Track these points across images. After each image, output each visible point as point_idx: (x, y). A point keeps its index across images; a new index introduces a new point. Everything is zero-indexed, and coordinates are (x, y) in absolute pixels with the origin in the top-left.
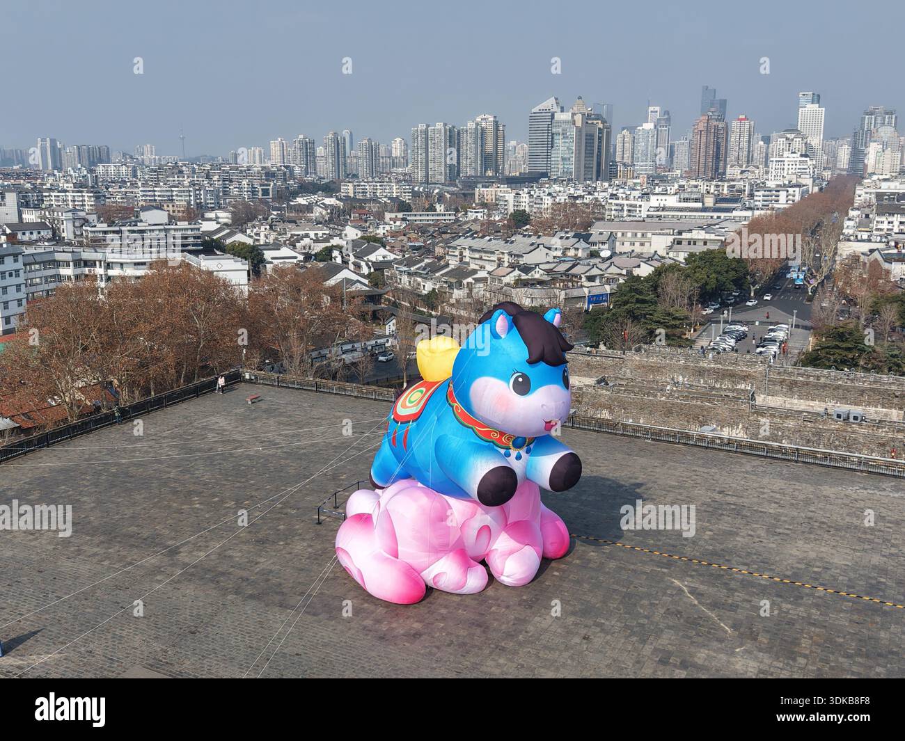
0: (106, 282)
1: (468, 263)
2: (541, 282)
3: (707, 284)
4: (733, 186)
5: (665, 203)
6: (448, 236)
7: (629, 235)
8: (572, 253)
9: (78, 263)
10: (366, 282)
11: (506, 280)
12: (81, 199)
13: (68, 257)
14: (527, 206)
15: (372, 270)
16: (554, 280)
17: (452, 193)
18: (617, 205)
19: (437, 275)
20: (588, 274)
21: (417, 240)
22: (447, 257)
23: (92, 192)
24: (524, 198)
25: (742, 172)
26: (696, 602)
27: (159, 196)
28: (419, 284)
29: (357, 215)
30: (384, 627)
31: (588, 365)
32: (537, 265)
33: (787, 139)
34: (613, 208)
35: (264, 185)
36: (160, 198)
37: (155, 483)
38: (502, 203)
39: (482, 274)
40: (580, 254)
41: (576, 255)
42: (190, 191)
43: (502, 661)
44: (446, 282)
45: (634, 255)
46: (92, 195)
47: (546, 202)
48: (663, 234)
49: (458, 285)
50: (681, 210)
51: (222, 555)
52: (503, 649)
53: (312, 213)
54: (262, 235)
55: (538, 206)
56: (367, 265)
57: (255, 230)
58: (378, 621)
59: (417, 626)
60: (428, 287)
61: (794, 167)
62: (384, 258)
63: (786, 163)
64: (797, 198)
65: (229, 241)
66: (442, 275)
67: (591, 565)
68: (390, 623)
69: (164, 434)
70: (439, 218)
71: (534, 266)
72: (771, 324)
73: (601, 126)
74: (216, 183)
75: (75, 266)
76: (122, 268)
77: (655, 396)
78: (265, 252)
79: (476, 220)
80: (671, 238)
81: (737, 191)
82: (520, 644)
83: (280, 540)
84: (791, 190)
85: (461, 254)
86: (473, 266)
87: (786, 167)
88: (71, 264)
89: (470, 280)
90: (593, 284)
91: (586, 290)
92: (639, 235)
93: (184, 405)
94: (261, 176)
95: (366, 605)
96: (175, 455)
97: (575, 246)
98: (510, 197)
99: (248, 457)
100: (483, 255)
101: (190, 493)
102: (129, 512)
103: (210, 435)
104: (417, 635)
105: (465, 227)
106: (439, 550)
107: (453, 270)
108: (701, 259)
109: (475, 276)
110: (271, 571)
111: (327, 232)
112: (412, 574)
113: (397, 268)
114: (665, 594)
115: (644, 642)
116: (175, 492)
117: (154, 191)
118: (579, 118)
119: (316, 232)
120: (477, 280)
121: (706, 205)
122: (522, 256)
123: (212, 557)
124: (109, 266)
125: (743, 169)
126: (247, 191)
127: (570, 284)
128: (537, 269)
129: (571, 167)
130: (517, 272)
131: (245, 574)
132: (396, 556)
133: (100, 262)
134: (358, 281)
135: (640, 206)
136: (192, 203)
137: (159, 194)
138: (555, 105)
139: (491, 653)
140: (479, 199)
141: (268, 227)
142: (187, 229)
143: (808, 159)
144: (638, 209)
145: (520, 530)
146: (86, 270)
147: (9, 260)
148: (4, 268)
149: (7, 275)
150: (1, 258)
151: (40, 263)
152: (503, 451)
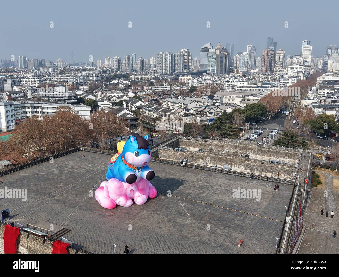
0: (42, 114)
1: (170, 107)
2: (193, 115)
3: (251, 115)
4: (272, 77)
5: (243, 85)
6: (166, 96)
7: (228, 97)
8: (206, 104)
9: (33, 107)
10: (132, 114)
11: (180, 114)
12: (34, 81)
13: (29, 105)
14: (196, 84)
15: (136, 109)
16: (197, 114)
17: (171, 79)
18: (228, 84)
19: (158, 111)
20: (209, 112)
21: (154, 97)
22: (163, 105)
23: (38, 79)
24: (195, 81)
25: (279, 71)
26: (184, 209)
27: (63, 80)
28: (152, 115)
29: (134, 87)
30: (104, 214)
31: (200, 144)
32: (192, 108)
33: (296, 58)
34: (227, 86)
35: (101, 76)
36: (63, 81)
37: (51, 180)
38: (187, 83)
39: (173, 111)
40: (209, 104)
41: (208, 104)
42: (74, 78)
43: (130, 221)
44: (161, 114)
45: (228, 104)
46: (38, 80)
47: (203, 83)
48: (239, 97)
49: (165, 115)
50: (249, 87)
51: (66, 198)
52: (132, 218)
53: (118, 86)
54: (99, 95)
55: (200, 84)
56: (135, 107)
57: (96, 93)
58: (103, 213)
59: (112, 213)
60: (155, 115)
61: (297, 69)
62: (141, 104)
63: (294, 68)
64: (295, 82)
65: (86, 98)
66: (160, 111)
67: (161, 200)
68: (106, 213)
69: (55, 166)
70: (164, 88)
71: (190, 109)
72: (272, 130)
73: (226, 54)
74: (84, 75)
75: (31, 108)
76: (48, 109)
77: (216, 155)
78: (98, 102)
79: (177, 90)
80: (241, 99)
81: (274, 79)
82: (136, 217)
83: (83, 194)
84: (293, 79)
85: (167, 104)
86: (171, 108)
87: (294, 69)
88: (30, 108)
89: (169, 113)
90: (211, 115)
91: (208, 117)
92: (232, 97)
93: (62, 158)
94: (101, 72)
95: (101, 209)
96: (57, 172)
97: (207, 101)
98: (190, 81)
99: (78, 173)
100: (175, 104)
101: (60, 182)
102: (43, 187)
103: (68, 167)
104: (111, 215)
105: (173, 92)
106: (120, 195)
107: (164, 109)
108: (250, 106)
109: (171, 112)
110: (79, 201)
111: (122, 95)
112: (113, 201)
113: (145, 108)
114: (177, 207)
115: (166, 217)
116: (56, 182)
117: (61, 78)
118: (218, 51)
119: (118, 95)
120: (171, 113)
121: (258, 85)
122: (187, 105)
123: (64, 198)
124: (43, 108)
125: (280, 69)
126: (95, 78)
127: (203, 115)
128: (192, 110)
129: (215, 69)
130: (184, 111)
131: (72, 202)
132: (109, 197)
133: (40, 107)
134: (129, 114)
135: (236, 85)
136: (75, 83)
137: (63, 79)
138: (210, 46)
139: (128, 219)
140: (180, 81)
141: (101, 92)
142: (71, 94)
143: (302, 66)
144: (235, 86)
145: (142, 191)
146: (35, 110)
147: (9, 107)
148: (7, 109)
149: (8, 111)
150: (6, 106)
151: (20, 107)
152: (134, 170)
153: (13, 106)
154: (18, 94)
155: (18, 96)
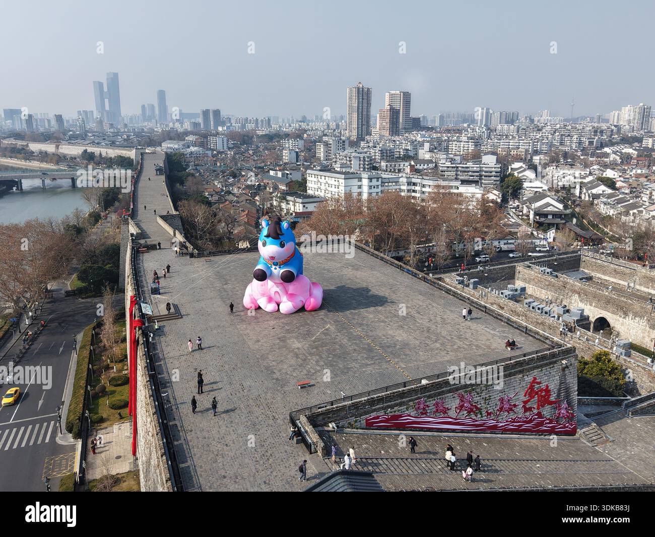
0: (420, 194)
9: (409, 184)
10: (559, 206)
12: (467, 146)
13: (405, 180)
19: (619, 206)
23: (473, 142)
27: (512, 145)
35: (590, 139)
36: (512, 147)
42: (530, 143)
46: (473, 144)
53: (607, 158)
62: (603, 192)
66: (622, 206)
74: (556, 137)
88: (406, 184)
89: (636, 211)
94: (591, 133)
107: (631, 203)
109: (639, 209)
113: (602, 199)
117: (510, 142)
124: (424, 186)
126: (576, 143)
133: (419, 184)
136: (530, 150)
137: (512, 144)
145: (291, 296)
146: (413, 188)
147: (374, 181)
148: (371, 184)
149: (373, 187)
150: (370, 179)
151: (392, 182)
152: (270, 266)
153: (380, 180)
154: (426, 165)
155: (426, 167)
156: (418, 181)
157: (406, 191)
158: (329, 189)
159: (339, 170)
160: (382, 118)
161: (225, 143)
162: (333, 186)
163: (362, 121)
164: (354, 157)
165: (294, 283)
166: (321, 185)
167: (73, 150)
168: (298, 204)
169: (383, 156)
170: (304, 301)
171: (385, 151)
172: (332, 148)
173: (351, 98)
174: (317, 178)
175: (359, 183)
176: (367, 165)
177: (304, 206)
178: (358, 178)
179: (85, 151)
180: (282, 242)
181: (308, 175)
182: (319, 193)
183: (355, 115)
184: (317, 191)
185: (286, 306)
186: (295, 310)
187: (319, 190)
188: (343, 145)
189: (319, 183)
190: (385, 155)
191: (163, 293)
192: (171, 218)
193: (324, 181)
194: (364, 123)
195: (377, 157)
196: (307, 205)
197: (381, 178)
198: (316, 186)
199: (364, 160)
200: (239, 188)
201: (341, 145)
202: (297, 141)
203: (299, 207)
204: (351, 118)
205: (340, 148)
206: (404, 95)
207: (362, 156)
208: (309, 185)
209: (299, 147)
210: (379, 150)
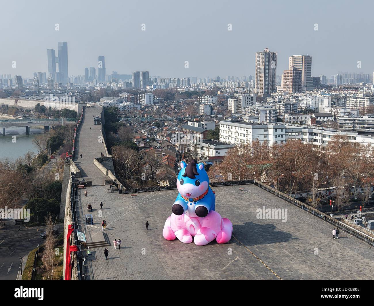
0: (321, 143)
9: (311, 134)
12: (363, 102)
13: (307, 130)
23: (369, 99)
26: (231, 262)
75: (310, 135)
76: (329, 137)
88: (308, 134)
104: (158, 245)
106: (179, 228)
114: (228, 258)
115: (198, 263)
124: (324, 136)
133: (320, 134)
146: (314, 137)
147: (279, 131)
148: (276, 133)
149: (278, 136)
150: (276, 129)
151: (295, 132)
152: (186, 202)
153: (284, 130)
154: (326, 118)
155: (325, 119)
156: (319, 131)
157: (308, 140)
158: (239, 137)
159: (247, 121)
160: (286, 78)
161: (152, 99)
162: (242, 135)
163: (268, 81)
164: (261, 110)
165: (207, 217)
166: (232, 134)
167: (28, 104)
168: (211, 150)
169: (287, 109)
170: (216, 235)
171: (288, 106)
172: (242, 102)
173: (258, 62)
174: (229, 128)
175: (266, 133)
176: (273, 117)
177: (217, 152)
178: (265, 128)
179: (38, 105)
180: (197, 181)
181: (220, 125)
182: (230, 140)
183: (262, 76)
184: (229, 139)
185: (200, 238)
186: (207, 242)
187: (230, 138)
188: (251, 100)
189: (230, 132)
190: (289, 109)
191: (95, 224)
192: (105, 160)
193: (235, 131)
194: (270, 82)
195: (282, 110)
196: (219, 151)
197: (285, 128)
198: (227, 135)
199: (270, 113)
200: (162, 136)
201: (250, 100)
202: (212, 97)
203: (212, 152)
204: (258, 78)
205: (249, 103)
206: (305, 58)
207: (268, 109)
208: (221, 133)
209: (213, 102)
210: (283, 105)
